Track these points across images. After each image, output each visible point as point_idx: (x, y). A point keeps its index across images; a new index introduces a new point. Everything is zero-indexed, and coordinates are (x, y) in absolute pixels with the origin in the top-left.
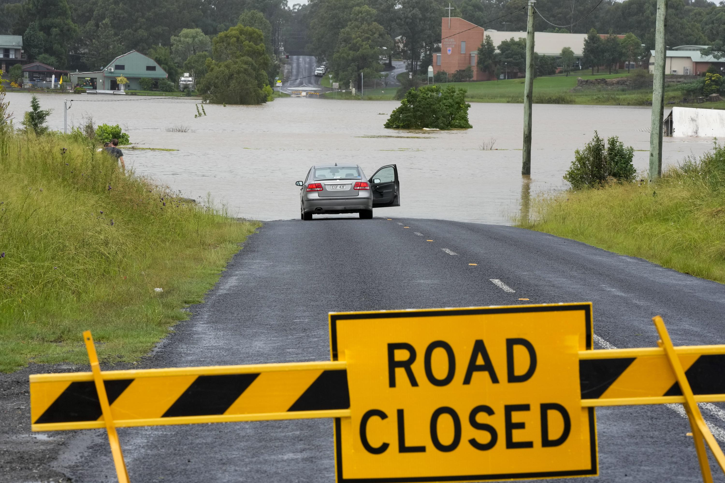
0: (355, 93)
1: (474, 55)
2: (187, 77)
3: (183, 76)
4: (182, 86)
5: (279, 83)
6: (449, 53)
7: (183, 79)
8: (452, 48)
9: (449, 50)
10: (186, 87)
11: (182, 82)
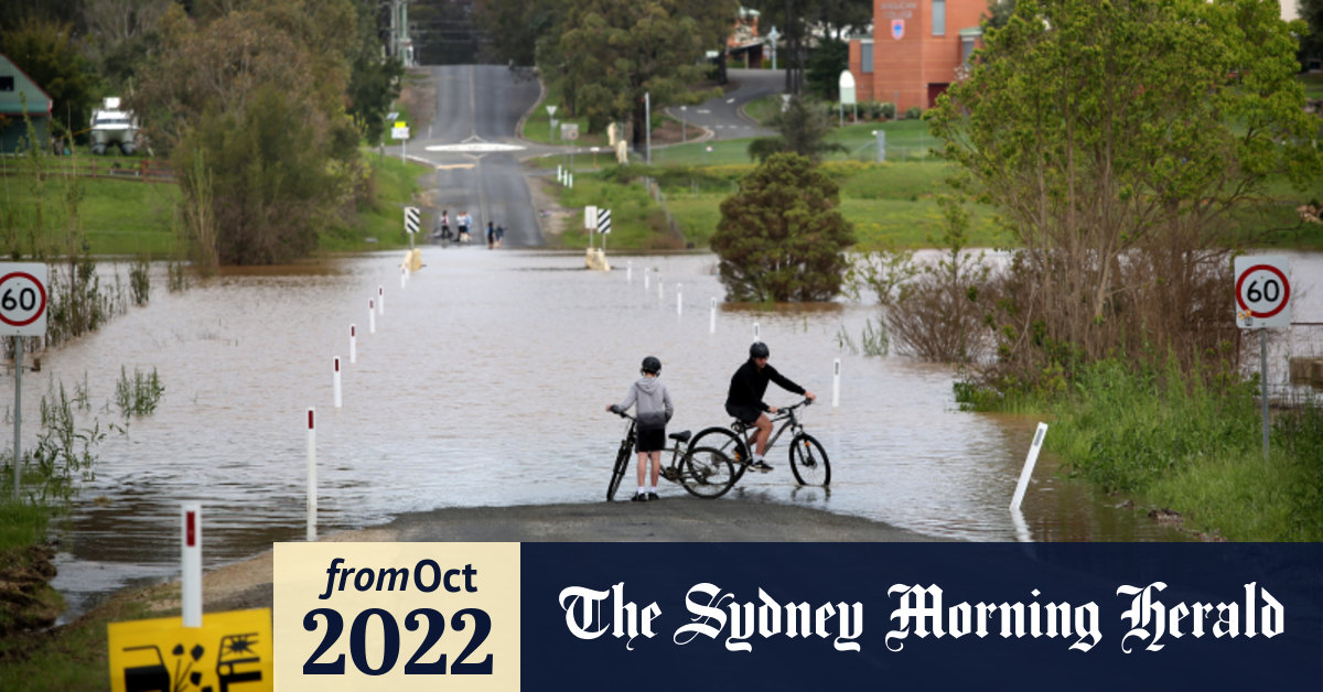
0: (629, 155)
1: (971, 39)
2: (112, 110)
3: (103, 108)
4: (101, 138)
5: (400, 130)
6: (898, 34)
7: (102, 115)
8: (906, 20)
9: (898, 27)
10: (114, 140)
11: (100, 127)
